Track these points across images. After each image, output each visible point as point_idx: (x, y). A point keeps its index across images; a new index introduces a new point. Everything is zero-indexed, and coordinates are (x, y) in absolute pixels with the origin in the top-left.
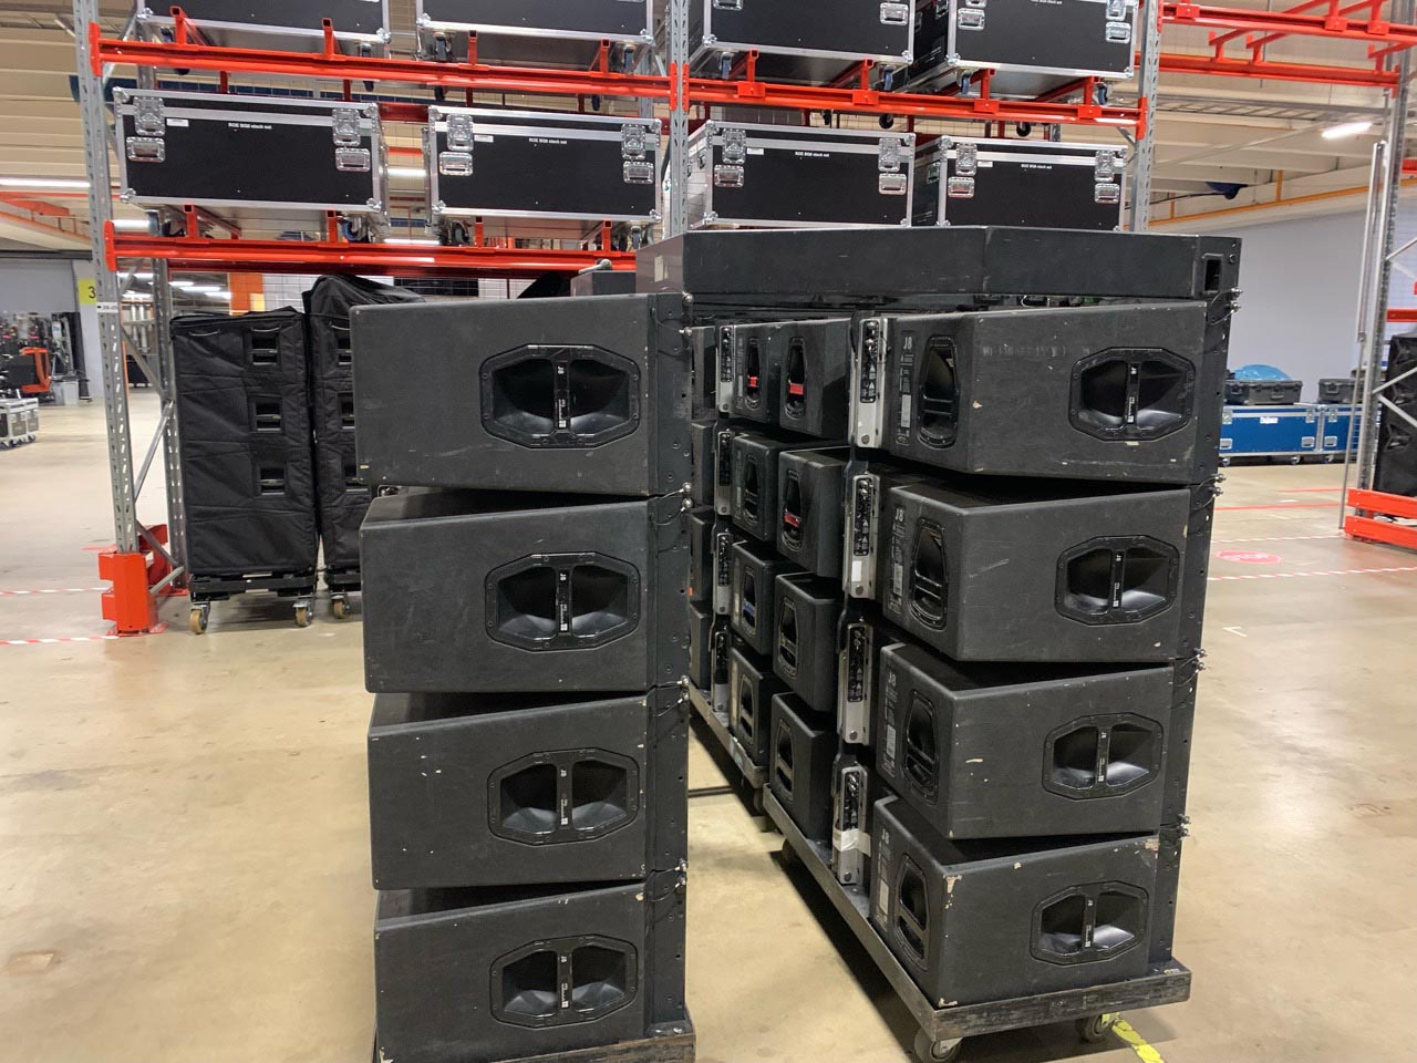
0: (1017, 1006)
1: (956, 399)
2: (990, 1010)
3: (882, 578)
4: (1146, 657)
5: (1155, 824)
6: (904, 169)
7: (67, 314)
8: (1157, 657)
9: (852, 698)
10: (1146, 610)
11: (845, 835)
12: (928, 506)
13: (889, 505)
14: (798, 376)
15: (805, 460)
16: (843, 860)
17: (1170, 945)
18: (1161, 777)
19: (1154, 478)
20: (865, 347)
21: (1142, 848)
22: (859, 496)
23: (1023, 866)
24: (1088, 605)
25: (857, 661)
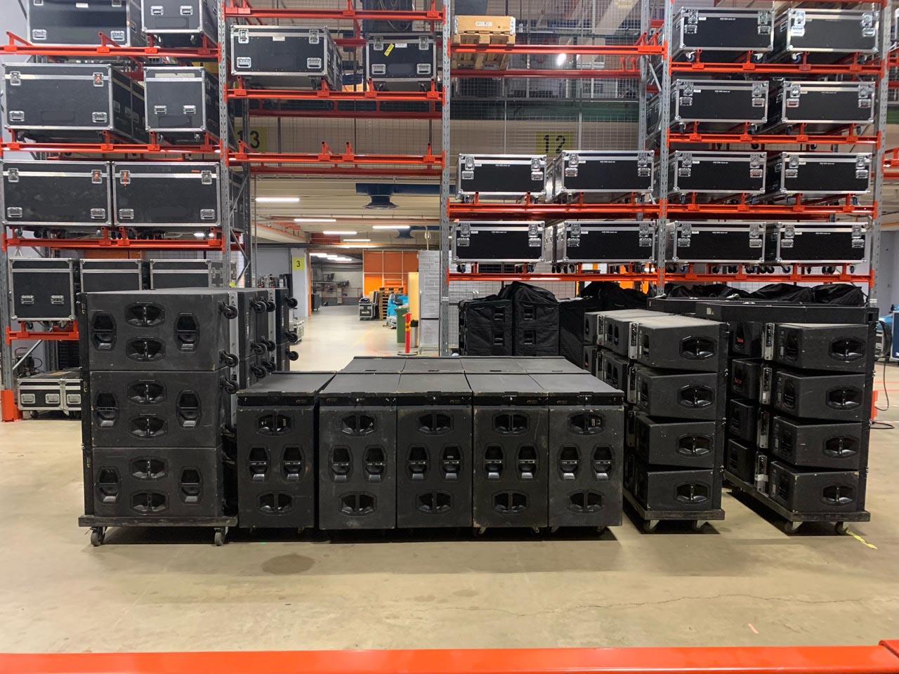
0: (816, 515)
1: (797, 350)
2: (808, 515)
3: (773, 397)
4: (854, 420)
5: (857, 468)
6: (761, 237)
7: (286, 275)
8: (857, 420)
9: (762, 434)
10: (851, 407)
11: (759, 476)
12: (790, 377)
13: (775, 377)
14: (741, 336)
15: (743, 363)
16: (758, 484)
17: (864, 505)
18: (859, 454)
19: (853, 371)
20: (768, 331)
21: (854, 474)
22: (766, 374)
23: (818, 475)
24: (836, 405)
25: (764, 423)
